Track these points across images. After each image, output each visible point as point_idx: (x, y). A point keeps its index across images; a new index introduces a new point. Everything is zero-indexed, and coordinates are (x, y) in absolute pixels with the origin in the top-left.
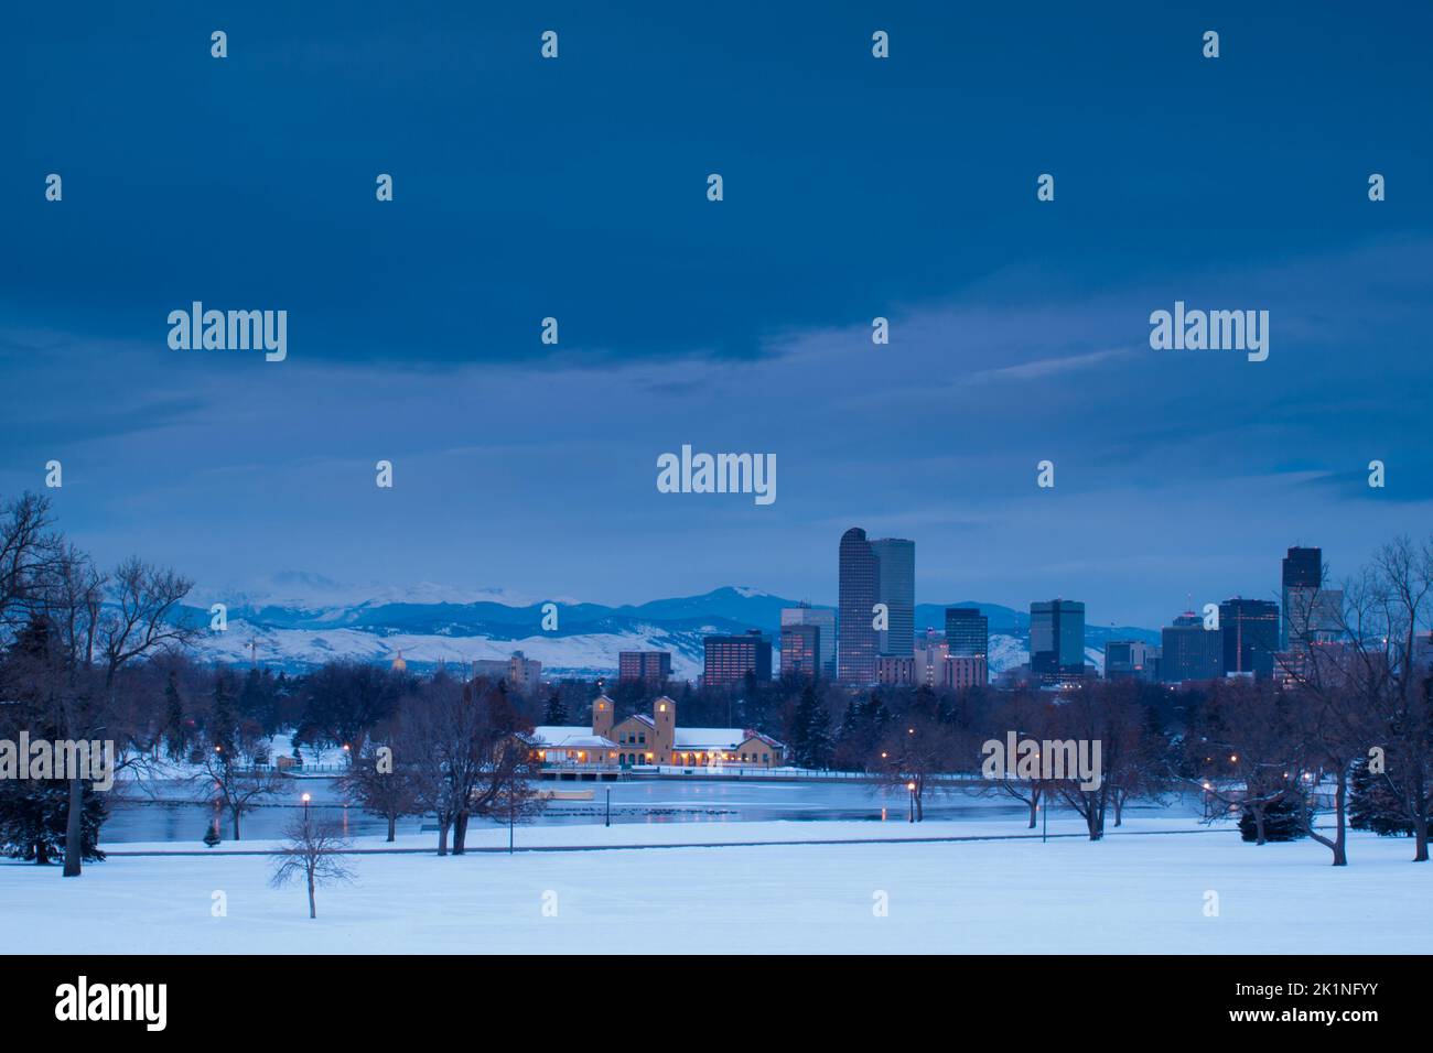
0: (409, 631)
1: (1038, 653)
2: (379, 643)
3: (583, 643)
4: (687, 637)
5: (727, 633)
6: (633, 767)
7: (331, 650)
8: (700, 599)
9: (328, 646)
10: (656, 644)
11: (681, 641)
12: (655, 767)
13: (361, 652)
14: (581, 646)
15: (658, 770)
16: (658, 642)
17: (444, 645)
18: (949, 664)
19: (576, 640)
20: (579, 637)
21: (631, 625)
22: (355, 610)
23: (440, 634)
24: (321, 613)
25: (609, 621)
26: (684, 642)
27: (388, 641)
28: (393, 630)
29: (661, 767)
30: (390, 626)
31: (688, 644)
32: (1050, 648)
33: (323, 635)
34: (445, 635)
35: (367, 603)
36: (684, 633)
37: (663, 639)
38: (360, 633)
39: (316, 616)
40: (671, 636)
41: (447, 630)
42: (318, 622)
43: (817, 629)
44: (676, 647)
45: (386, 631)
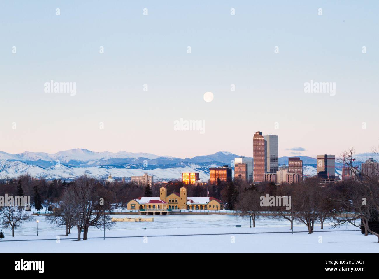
0: (116, 167)
1: (320, 172)
2: (106, 171)
3: (173, 171)
4: (207, 168)
5: (219, 167)
6: (173, 210)
7: (91, 174)
8: (211, 156)
9: (90, 173)
10: (197, 171)
11: (205, 169)
12: (180, 210)
13: (101, 174)
14: (172, 171)
15: (181, 211)
16: (198, 170)
17: (128, 172)
18: (288, 176)
19: (171, 169)
20: (172, 168)
21: (188, 164)
22: (99, 161)
23: (126, 168)
24: (88, 162)
25: (181, 163)
26: (206, 170)
27: (109, 171)
28: (111, 167)
29: (182, 210)
30: (110, 166)
31: (207, 170)
32: (324, 171)
33: (88, 169)
34: (128, 168)
35: (103, 158)
36: (206, 167)
37: (199, 169)
38: (100, 168)
39: (86, 163)
40: (202, 168)
41: (129, 167)
42: (87, 165)
43: (246, 165)
44: (204, 171)
45: (109, 168)
